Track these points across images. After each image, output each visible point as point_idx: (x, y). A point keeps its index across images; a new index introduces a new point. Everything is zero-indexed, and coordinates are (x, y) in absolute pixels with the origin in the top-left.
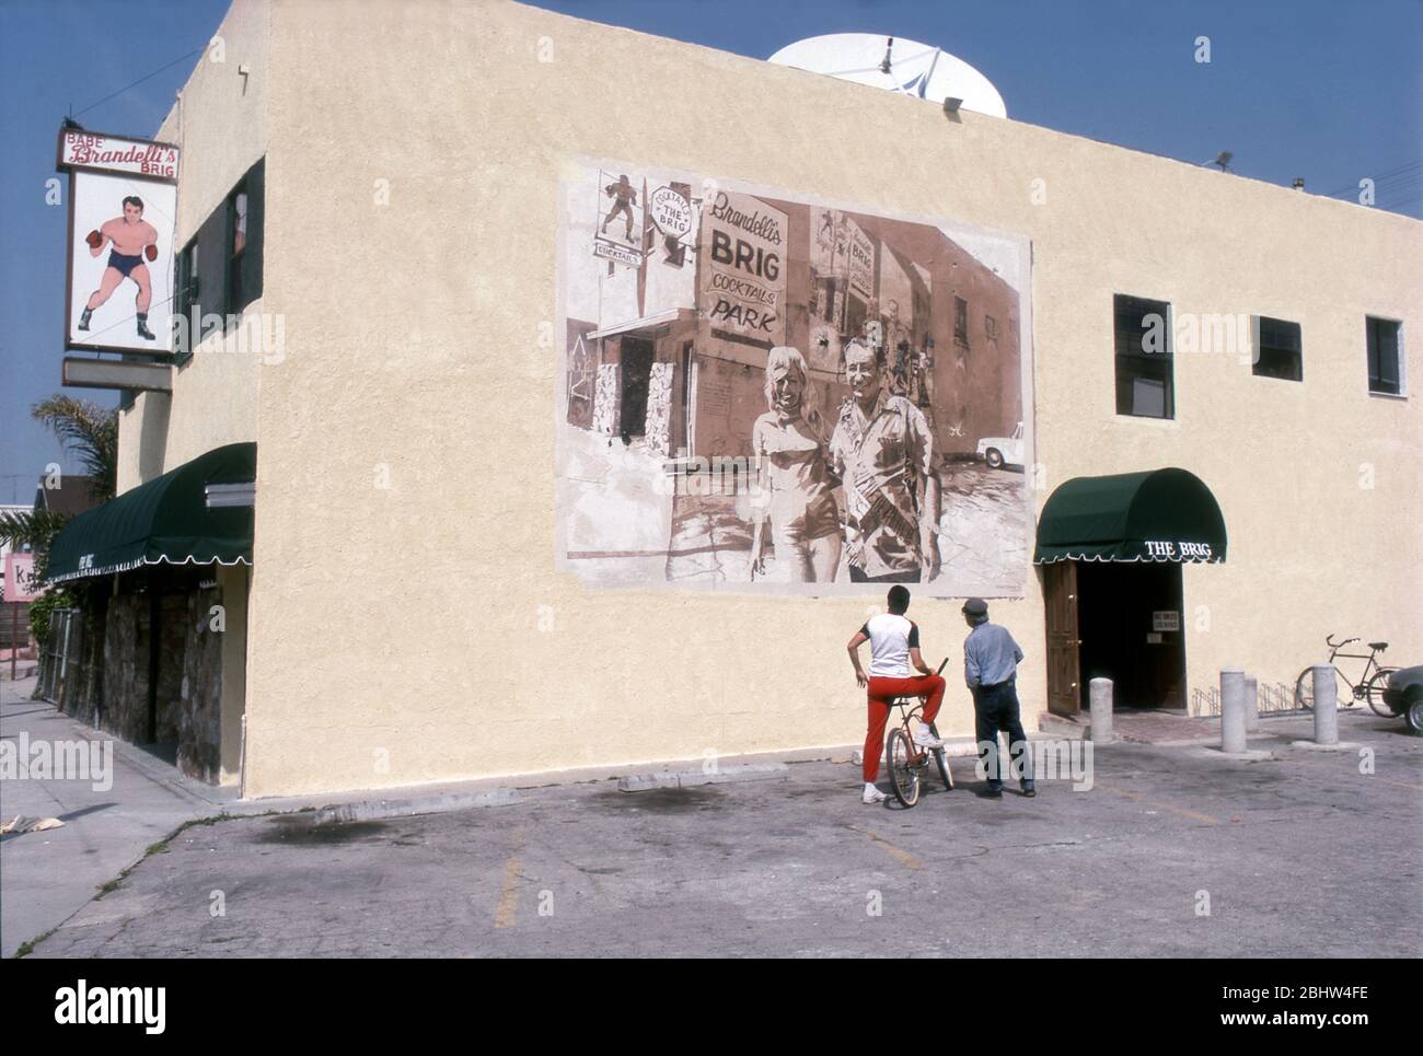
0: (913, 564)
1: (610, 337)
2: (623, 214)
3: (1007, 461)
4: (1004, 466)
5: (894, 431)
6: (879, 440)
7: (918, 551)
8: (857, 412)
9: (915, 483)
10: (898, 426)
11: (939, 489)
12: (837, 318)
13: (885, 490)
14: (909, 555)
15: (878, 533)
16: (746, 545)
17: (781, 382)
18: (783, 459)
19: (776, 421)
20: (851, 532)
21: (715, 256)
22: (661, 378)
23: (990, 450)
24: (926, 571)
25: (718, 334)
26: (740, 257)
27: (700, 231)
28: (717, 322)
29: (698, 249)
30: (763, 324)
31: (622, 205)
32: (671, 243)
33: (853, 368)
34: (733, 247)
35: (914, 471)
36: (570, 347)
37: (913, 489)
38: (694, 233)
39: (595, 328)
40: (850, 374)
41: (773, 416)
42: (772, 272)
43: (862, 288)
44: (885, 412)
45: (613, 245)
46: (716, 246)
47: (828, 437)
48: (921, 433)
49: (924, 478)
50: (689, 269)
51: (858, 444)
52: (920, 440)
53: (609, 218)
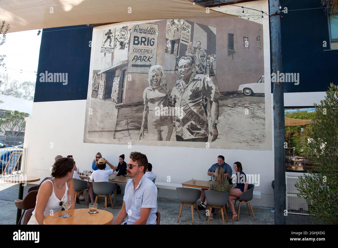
0: (204, 135)
1: (104, 73)
2: (109, 40)
3: (255, 92)
4: (253, 94)
5: (198, 87)
6: (191, 90)
7: (207, 129)
8: (182, 82)
9: (206, 105)
10: (199, 85)
11: (218, 106)
12: (175, 52)
13: (192, 108)
14: (202, 131)
15: (189, 123)
16: (139, 129)
17: (153, 76)
18: (153, 101)
19: (151, 89)
20: (177, 124)
21: (134, 44)
22: (116, 82)
23: (245, 89)
24: (210, 137)
25: (133, 66)
26: (142, 42)
27: (130, 38)
28: (134, 63)
29: (129, 43)
30: (148, 60)
31: (109, 37)
32: (122, 43)
33: (181, 67)
34: (140, 40)
35: (206, 100)
36: (93, 77)
37: (205, 107)
38: (128, 39)
39: (100, 71)
40: (180, 70)
41: (150, 88)
42: (152, 43)
43: (186, 40)
44: (194, 80)
45: (106, 48)
46: (134, 40)
47: (170, 91)
48: (210, 86)
49: (211, 102)
50: (126, 49)
51: (182, 93)
52: (210, 89)
53: (106, 41)
